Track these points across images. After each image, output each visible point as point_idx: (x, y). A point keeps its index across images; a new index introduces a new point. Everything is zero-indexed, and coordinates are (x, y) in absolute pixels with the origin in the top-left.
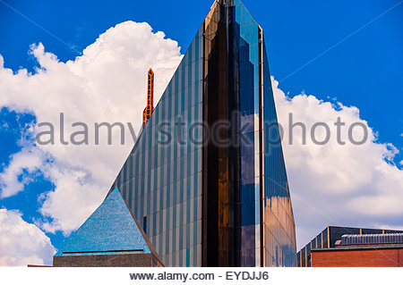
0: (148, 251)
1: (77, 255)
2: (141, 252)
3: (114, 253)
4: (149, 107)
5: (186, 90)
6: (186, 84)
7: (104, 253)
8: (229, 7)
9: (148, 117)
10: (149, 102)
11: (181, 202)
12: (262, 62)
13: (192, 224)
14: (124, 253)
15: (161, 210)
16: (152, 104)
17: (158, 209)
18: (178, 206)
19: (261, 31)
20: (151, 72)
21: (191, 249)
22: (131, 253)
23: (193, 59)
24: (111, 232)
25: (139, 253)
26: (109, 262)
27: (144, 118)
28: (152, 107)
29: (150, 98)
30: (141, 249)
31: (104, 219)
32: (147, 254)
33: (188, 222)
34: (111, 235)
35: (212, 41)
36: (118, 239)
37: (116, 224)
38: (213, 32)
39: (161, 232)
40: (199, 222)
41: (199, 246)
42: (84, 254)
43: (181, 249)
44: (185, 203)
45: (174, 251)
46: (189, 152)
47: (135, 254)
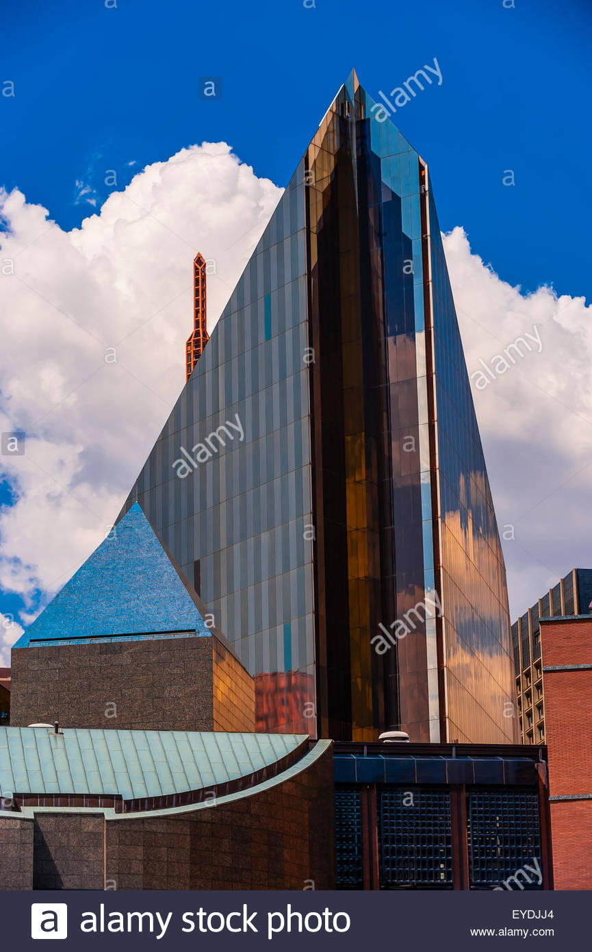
0: (204, 633)
1: (60, 643)
2: (192, 635)
3: (136, 639)
4: (197, 334)
5: (274, 296)
6: (274, 285)
7: (114, 640)
8: (357, 123)
9: (197, 354)
10: (197, 323)
11: (271, 527)
12: (429, 233)
13: (293, 573)
14: (156, 637)
15: (230, 543)
16: (204, 327)
17: (223, 544)
18: (265, 537)
19: (424, 169)
20: (199, 261)
21: (294, 623)
22: (171, 636)
23: (287, 231)
24: (128, 595)
25: (187, 635)
26: (125, 658)
27: (188, 355)
28: (205, 334)
29: (200, 315)
30: (191, 628)
31: (113, 569)
32: (203, 638)
33: (286, 568)
34: (128, 601)
35: (323, 193)
36: (143, 610)
37: (138, 577)
38: (325, 174)
39: (231, 590)
40: (309, 569)
41: (310, 619)
42: (73, 642)
43: (273, 624)
44: (278, 530)
45: (259, 629)
46: (284, 424)
47: (179, 639)
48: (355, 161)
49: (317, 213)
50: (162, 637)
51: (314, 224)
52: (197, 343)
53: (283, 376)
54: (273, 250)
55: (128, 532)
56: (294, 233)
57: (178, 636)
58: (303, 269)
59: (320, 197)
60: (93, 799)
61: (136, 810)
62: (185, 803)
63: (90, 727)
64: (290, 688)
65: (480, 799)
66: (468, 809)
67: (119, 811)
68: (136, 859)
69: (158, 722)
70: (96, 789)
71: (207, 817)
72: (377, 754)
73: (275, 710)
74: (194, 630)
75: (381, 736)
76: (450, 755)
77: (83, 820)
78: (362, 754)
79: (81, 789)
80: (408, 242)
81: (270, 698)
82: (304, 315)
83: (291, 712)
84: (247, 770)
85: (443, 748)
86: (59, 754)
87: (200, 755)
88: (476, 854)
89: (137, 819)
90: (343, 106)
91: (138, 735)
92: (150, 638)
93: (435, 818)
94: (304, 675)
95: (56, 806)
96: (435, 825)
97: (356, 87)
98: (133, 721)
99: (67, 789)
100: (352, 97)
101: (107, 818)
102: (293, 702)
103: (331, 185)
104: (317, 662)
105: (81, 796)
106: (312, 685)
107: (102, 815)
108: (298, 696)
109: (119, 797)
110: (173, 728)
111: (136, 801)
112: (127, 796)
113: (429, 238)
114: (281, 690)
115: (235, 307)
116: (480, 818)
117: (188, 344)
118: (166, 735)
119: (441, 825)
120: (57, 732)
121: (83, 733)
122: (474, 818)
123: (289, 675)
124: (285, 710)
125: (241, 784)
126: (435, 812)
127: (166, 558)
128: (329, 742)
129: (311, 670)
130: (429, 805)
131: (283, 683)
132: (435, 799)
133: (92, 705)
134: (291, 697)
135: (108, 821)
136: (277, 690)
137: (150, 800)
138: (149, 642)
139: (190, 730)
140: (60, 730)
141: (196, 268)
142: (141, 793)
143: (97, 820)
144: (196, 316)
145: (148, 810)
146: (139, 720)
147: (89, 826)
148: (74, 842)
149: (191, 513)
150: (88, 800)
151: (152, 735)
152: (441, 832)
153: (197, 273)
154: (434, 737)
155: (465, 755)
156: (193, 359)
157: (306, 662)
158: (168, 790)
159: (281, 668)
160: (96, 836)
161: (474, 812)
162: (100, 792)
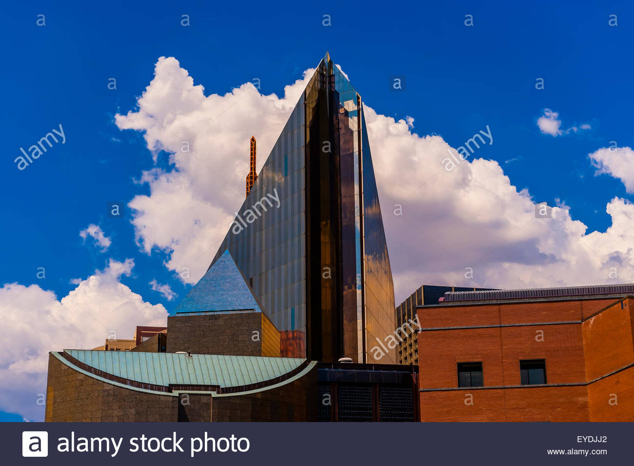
0: (258, 310)
1: (191, 314)
2: (252, 312)
3: (226, 313)
4: (251, 173)
5: (289, 156)
6: (289, 150)
7: (216, 313)
8: (329, 76)
9: (251, 183)
10: (251, 168)
11: (286, 263)
12: (361, 128)
13: (296, 284)
14: (235, 312)
15: (267, 271)
16: (255, 170)
17: (264, 270)
18: (283, 267)
19: (359, 98)
20: (253, 140)
21: (296, 308)
22: (243, 312)
23: (296, 126)
24: (223, 292)
25: (250, 312)
26: (221, 322)
27: (247, 183)
28: (255, 173)
29: (253, 165)
30: (252, 308)
31: (216, 280)
32: (258, 313)
33: (293, 282)
34: (223, 295)
35: (313, 109)
36: (230, 299)
37: (228, 284)
38: (314, 100)
39: (267, 292)
40: (303, 282)
41: (304, 306)
42: (197, 314)
43: (286, 308)
44: (290, 264)
45: (279, 311)
46: (293, 215)
47: (246, 314)
48: (327, 94)
49: (310, 118)
50: (238, 312)
51: (308, 123)
52: (251, 178)
53: (293, 193)
54: (289, 135)
55: (223, 263)
56: (299, 127)
57: (246, 312)
58: (303, 144)
59: (311, 110)
60: (206, 387)
61: (227, 392)
62: (249, 390)
63: (204, 354)
64: (294, 338)
65: (385, 390)
66: (380, 394)
67: (218, 393)
68: (226, 416)
69: (236, 352)
70: (207, 383)
71: (259, 396)
72: (337, 368)
73: (287, 348)
74: (253, 309)
75: (340, 360)
76: (372, 369)
77: (202, 397)
78: (331, 368)
79: (201, 383)
80: (352, 132)
81: (284, 342)
82: (303, 165)
83: (294, 349)
84: (278, 375)
85: (365, 366)
86: (190, 366)
87: (256, 367)
88: (383, 416)
89: (226, 397)
90: (322, 69)
91: (227, 357)
92: (233, 312)
93: (365, 399)
94: (300, 332)
95: (189, 390)
96: (364, 402)
97: (329, 60)
98: (224, 351)
99: (194, 382)
100: (327, 65)
101: (213, 396)
102: (295, 345)
103: (316, 105)
104: (307, 326)
105: (201, 386)
106: (304, 337)
107: (210, 395)
108: (298, 341)
109: (218, 387)
110: (243, 355)
111: (226, 388)
112: (222, 386)
113: (361, 131)
114: (290, 339)
115: (271, 161)
116: (386, 399)
117: (247, 178)
118: (240, 357)
119: (367, 402)
120: (189, 356)
121: (201, 356)
122: (382, 399)
123: (293, 332)
124: (291, 348)
125: (275, 381)
126: (365, 396)
127: (240, 276)
128: (316, 362)
129: (304, 330)
130: (362, 392)
131: (290, 336)
132: (364, 390)
133: (205, 343)
134: (294, 342)
135: (213, 398)
136: (288, 339)
137: (233, 388)
138: (232, 314)
139: (251, 356)
140: (191, 355)
141: (251, 143)
142: (228, 385)
143: (208, 397)
144: (251, 165)
145: (232, 393)
146: (227, 351)
147: (204, 400)
148: (197, 407)
149: (249, 256)
150: (204, 388)
151: (234, 357)
152: (367, 405)
153: (252, 145)
154: (360, 360)
155: (379, 369)
156: (249, 185)
157: (301, 326)
158: (241, 384)
159: (289, 329)
160: (208, 405)
161: (382, 396)
162: (209, 384)
